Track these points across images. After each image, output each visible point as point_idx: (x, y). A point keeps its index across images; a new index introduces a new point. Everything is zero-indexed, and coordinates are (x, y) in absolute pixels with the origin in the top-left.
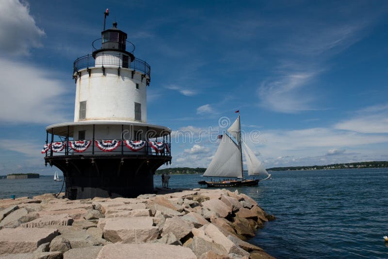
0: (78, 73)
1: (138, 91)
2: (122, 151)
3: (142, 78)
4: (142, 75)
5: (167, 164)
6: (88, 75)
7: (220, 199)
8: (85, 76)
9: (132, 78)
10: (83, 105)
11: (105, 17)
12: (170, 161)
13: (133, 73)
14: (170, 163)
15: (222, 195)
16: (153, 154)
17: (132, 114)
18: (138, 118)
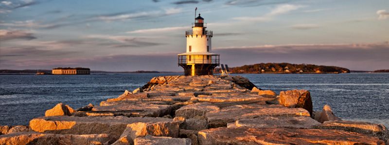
0: (188, 36)
2: (203, 63)
3: (209, 37)
6: (192, 37)
9: (206, 38)
10: (190, 47)
11: (196, 11)
13: (206, 36)
16: (213, 63)
17: (206, 50)
18: (208, 51)
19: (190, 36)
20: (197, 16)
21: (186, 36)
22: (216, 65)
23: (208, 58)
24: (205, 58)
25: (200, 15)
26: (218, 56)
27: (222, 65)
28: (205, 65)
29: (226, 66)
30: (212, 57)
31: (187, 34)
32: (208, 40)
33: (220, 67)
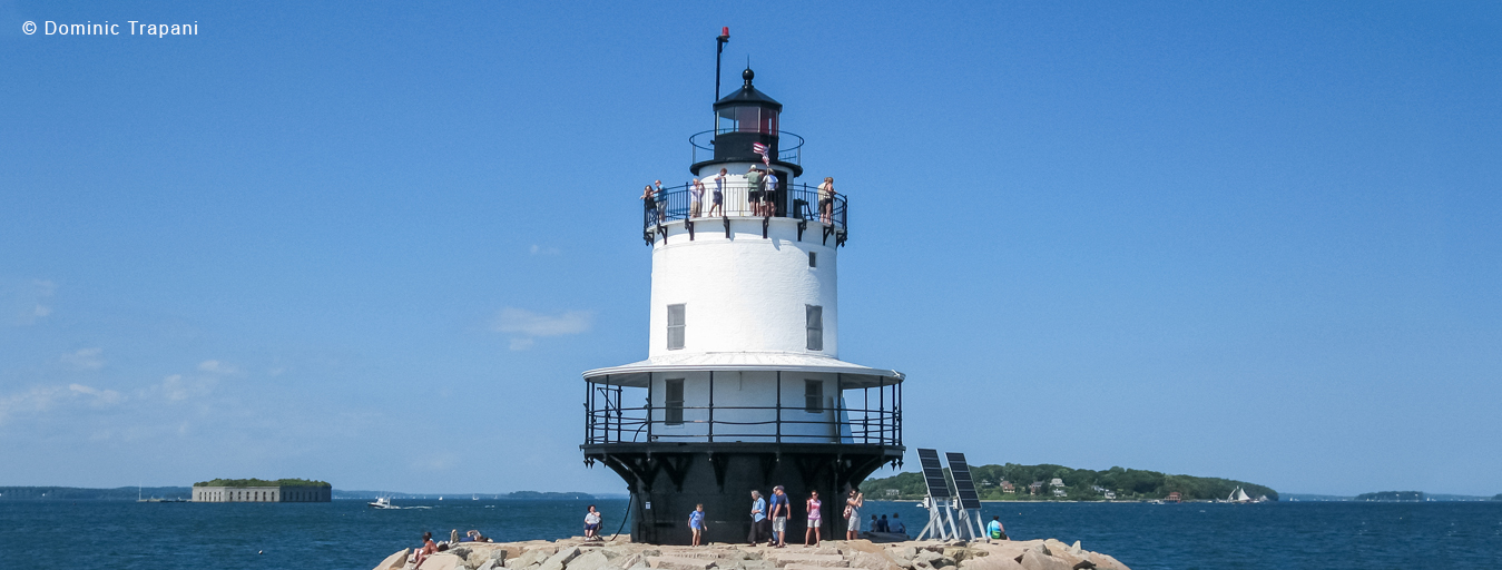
0: (660, 228)
1: (814, 273)
2: (778, 436)
3: (825, 237)
4: (825, 228)
5: (894, 465)
6: (688, 235)
7: (1019, 560)
8: (679, 239)
9: (800, 239)
10: (676, 313)
11: (720, 50)
12: (901, 458)
13: (801, 228)
14: (900, 464)
15: (1026, 550)
16: (856, 441)
17: (802, 335)
18: (815, 343)
19: (678, 233)
21: (649, 239)
22: (874, 456)
23: (813, 405)
24: (796, 397)
26: (888, 390)
27: (928, 456)
29: (957, 459)
31: (657, 212)
32: (812, 257)
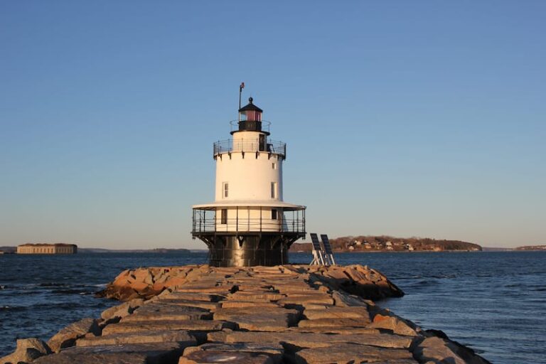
0: (219, 154)
1: (273, 170)
2: (261, 229)
3: (278, 158)
6: (229, 157)
9: (269, 159)
11: (241, 91)
13: (270, 155)
16: (290, 230)
17: (269, 193)
19: (225, 156)
20: (245, 103)
21: (215, 157)
22: (296, 236)
23: (274, 217)
25: (251, 100)
26: (300, 212)
27: (314, 236)
28: (265, 237)
29: (324, 237)
30: (286, 213)
31: (218, 150)
32: (273, 166)
33: (308, 240)
